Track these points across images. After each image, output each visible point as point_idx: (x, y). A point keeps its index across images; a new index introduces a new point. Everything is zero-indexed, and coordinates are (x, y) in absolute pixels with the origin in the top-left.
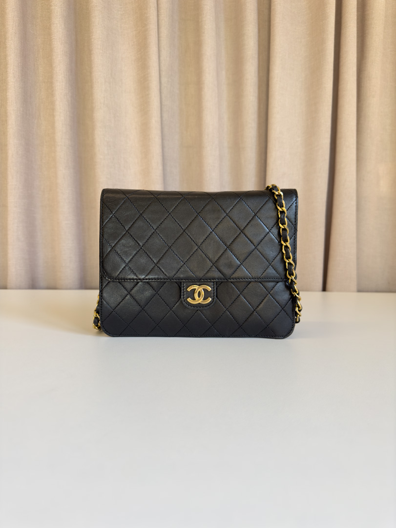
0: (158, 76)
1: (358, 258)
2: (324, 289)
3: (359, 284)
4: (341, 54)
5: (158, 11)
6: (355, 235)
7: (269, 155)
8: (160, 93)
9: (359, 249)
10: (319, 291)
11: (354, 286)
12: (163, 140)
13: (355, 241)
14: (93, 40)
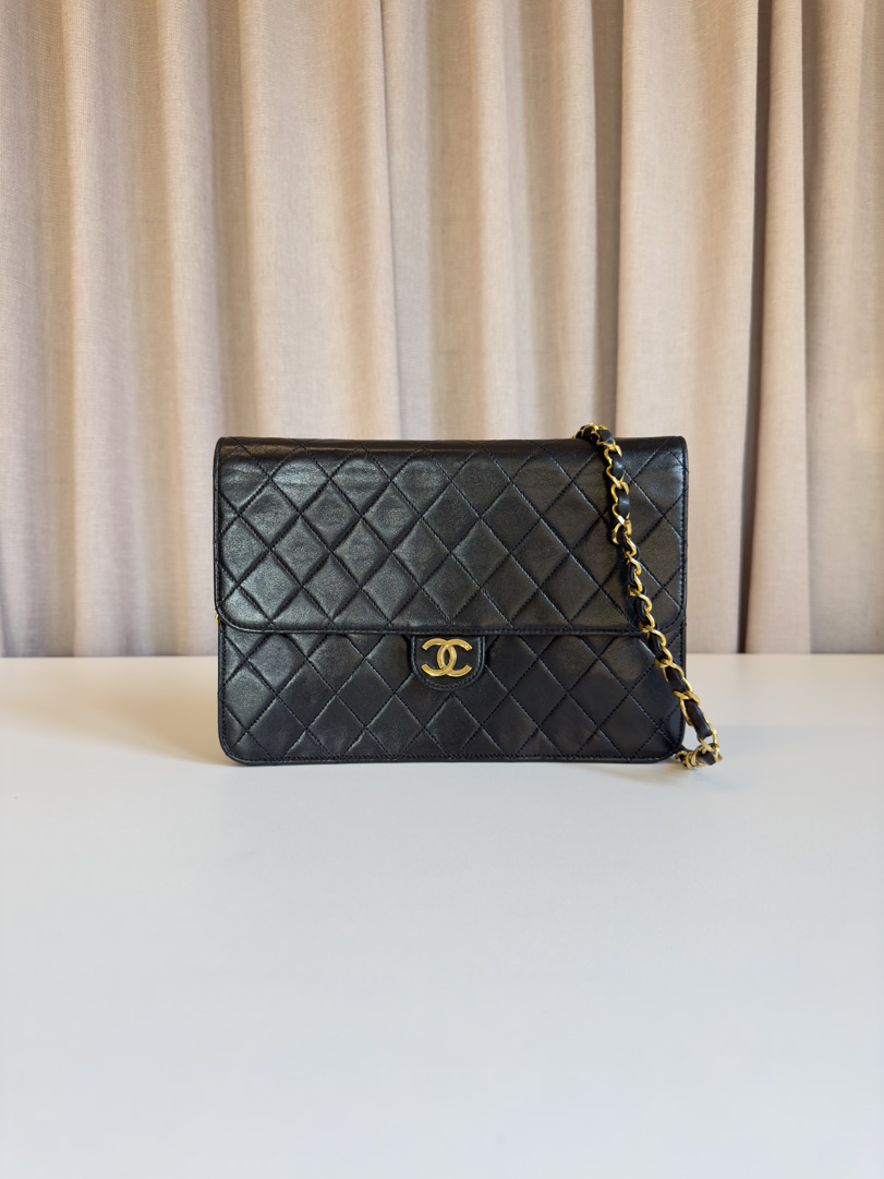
0: (388, 206)
1: (812, 582)
2: (742, 648)
3: (814, 638)
4: (771, 154)
5: (385, 70)
6: (805, 534)
7: (621, 368)
8: (393, 240)
9: (813, 563)
10: (732, 653)
11: (804, 639)
12: (398, 339)
13: (805, 545)
14: (251, 134)
